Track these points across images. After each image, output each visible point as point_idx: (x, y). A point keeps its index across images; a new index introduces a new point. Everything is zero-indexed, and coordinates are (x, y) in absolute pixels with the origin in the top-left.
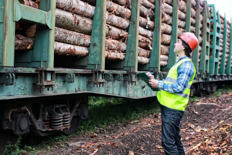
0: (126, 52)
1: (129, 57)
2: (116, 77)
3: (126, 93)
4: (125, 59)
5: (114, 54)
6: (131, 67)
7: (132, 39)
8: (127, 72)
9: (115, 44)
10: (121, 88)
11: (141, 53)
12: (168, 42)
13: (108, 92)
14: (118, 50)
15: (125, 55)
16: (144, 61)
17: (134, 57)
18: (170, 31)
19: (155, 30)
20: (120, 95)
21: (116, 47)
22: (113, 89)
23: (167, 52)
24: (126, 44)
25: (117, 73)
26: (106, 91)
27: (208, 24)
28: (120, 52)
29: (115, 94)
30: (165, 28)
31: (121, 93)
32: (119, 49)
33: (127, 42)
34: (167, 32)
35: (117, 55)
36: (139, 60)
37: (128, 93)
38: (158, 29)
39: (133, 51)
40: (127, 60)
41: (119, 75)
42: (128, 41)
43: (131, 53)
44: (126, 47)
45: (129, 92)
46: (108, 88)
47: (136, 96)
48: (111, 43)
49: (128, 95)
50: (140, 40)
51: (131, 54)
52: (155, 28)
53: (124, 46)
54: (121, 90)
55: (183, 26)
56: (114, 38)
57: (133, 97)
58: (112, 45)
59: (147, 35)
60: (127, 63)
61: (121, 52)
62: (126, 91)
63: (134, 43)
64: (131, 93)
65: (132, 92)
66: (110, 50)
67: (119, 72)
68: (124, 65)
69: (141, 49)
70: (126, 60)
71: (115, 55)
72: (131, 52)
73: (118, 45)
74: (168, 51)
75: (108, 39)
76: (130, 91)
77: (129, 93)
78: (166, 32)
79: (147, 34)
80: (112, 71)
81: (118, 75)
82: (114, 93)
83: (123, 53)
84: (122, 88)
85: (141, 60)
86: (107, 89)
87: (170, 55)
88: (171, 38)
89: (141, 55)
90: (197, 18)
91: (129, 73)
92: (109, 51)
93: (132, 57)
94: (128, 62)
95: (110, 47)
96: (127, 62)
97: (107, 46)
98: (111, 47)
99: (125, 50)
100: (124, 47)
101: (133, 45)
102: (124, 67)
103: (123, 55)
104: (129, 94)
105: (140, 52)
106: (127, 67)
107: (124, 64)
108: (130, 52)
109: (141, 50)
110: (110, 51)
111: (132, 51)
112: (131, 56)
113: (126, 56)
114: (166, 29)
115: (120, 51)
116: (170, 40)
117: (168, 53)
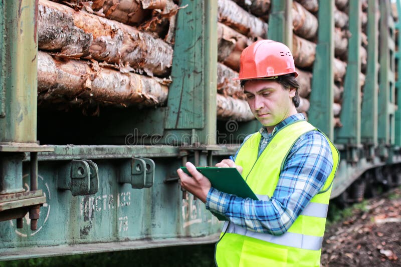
0: (173, 73)
1: (184, 93)
2: (127, 173)
3: (178, 228)
4: (170, 102)
5: (116, 77)
6: (191, 129)
7: (192, 24)
8: (178, 151)
9: (116, 36)
10: (153, 212)
11: (229, 85)
12: (310, 60)
13: (90, 238)
14: (139, 66)
15: (168, 86)
16: (241, 111)
17: (200, 92)
18: (313, 31)
19: (274, 16)
20: (149, 239)
21: (128, 52)
22: (116, 222)
23: (306, 90)
24: (173, 47)
25: (130, 156)
26: (77, 234)
27: (391, 31)
28: (145, 74)
29: (127, 240)
30: (300, 16)
31: (151, 229)
32: (142, 61)
33: (174, 37)
34: (305, 29)
35: (130, 85)
36: (224, 106)
37: (185, 225)
38: (282, 13)
39: (199, 71)
40: (178, 106)
41: (139, 165)
42: (178, 32)
43: (192, 77)
44: (170, 57)
45: (188, 219)
46: (86, 219)
47: (215, 230)
48: (96, 30)
49: (183, 234)
50: (225, 37)
51: (192, 82)
52: (274, 11)
53: (160, 49)
54: (153, 217)
55: (342, 22)
56: (117, 13)
57: (203, 236)
58: (106, 38)
59: (249, 30)
60: (175, 116)
61: (150, 73)
62: (177, 220)
63: (200, 38)
64: (197, 224)
65: (199, 221)
66: (100, 61)
67: (138, 150)
68: (164, 125)
69: (231, 71)
70: (173, 105)
71: (122, 83)
72: (189, 76)
73: (133, 45)
74: (309, 85)
75: (82, 12)
76: (192, 217)
77: (191, 223)
78: (303, 31)
79: (249, 26)
80: (102, 149)
81: (134, 164)
82: (122, 235)
83: (159, 80)
84: (157, 208)
85: (230, 108)
86: (83, 224)
87: (315, 97)
88: (317, 49)
89: (230, 92)
90: (370, 10)
91: (185, 153)
92: (91, 66)
93: (193, 92)
94: (179, 113)
95: (95, 49)
96: (177, 111)
97: (75, 38)
98: (96, 47)
99: (167, 68)
100: (161, 54)
101: (197, 49)
102: (166, 130)
103: (158, 86)
104: (188, 228)
105: (226, 81)
106: (176, 129)
107: (165, 120)
108: (186, 73)
109: (229, 76)
110: (96, 64)
111: (192, 69)
112: (192, 89)
113: (172, 88)
114: (302, 20)
115: (146, 70)
116: (315, 56)
117: (309, 90)
